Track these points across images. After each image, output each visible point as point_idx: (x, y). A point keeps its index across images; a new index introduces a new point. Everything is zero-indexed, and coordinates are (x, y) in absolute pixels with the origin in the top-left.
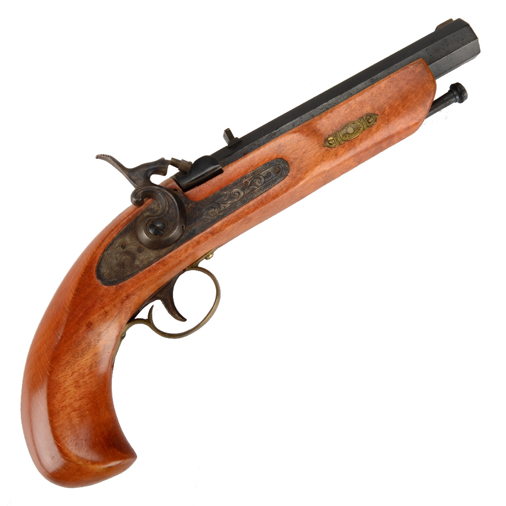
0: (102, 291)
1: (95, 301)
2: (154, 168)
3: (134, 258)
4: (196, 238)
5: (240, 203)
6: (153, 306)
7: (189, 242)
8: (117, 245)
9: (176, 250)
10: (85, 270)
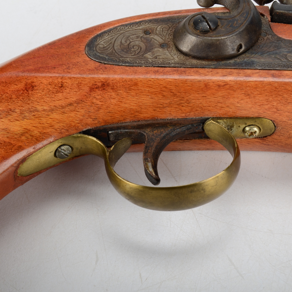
8: (141, 27)
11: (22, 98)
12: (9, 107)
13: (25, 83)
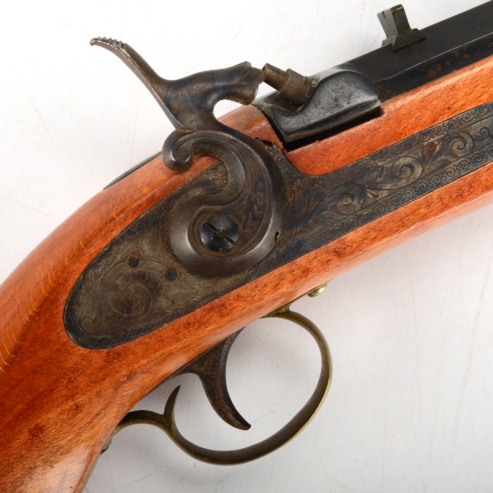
0: (75, 358)
1: (57, 381)
2: (225, 87)
3: (154, 289)
4: (302, 260)
5: (410, 192)
6: (178, 389)
7: (284, 269)
8: (119, 257)
9: (254, 283)
10: (40, 307)
11: (34, 447)
12: (27, 466)
13: (28, 431)
